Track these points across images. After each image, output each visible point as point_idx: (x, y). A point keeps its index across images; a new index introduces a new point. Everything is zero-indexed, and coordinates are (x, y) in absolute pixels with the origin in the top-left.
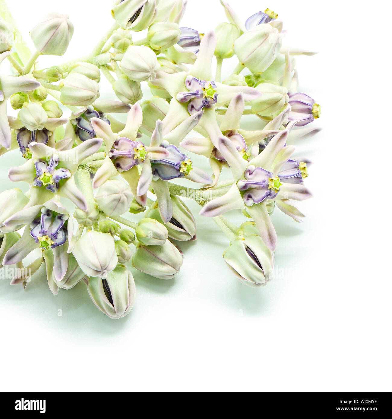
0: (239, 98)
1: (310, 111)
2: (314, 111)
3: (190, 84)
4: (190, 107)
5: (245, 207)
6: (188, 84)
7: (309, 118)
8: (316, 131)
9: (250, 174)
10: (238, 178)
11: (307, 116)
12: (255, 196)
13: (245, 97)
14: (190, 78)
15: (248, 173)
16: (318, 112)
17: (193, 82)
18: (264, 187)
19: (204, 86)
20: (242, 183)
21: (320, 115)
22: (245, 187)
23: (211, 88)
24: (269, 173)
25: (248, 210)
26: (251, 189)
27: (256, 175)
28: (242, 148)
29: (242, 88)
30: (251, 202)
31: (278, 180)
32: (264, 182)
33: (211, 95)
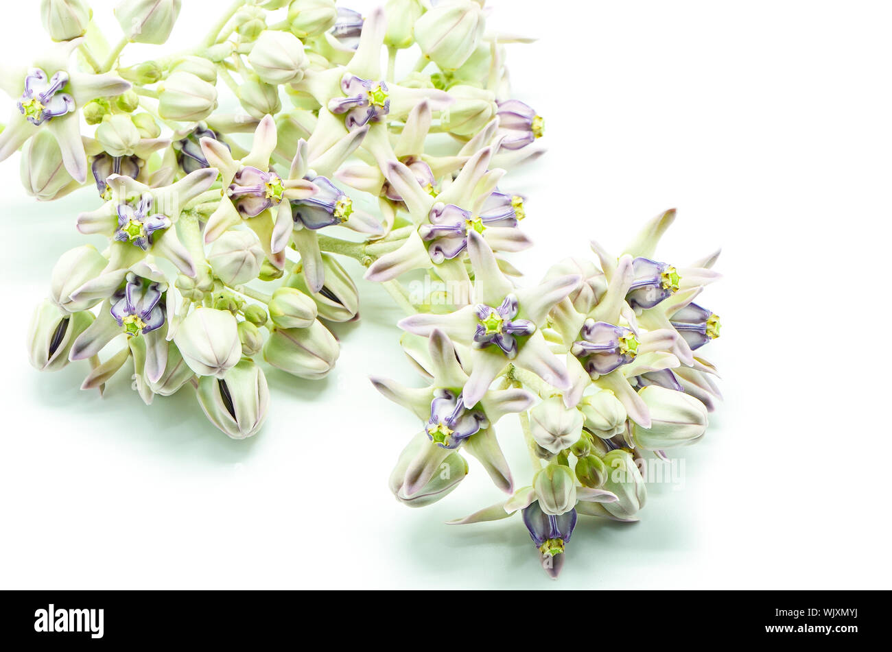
0: (423, 107)
1: (528, 127)
2: (535, 127)
3: (348, 86)
4: (349, 121)
5: (433, 265)
6: (345, 86)
7: (528, 138)
8: (538, 154)
9: (437, 216)
10: (420, 223)
11: (525, 134)
12: (446, 247)
13: (432, 104)
14: (348, 76)
15: (434, 215)
16: (540, 128)
17: (353, 83)
18: (458, 233)
19: (369, 87)
20: (426, 230)
21: (544, 133)
22: (430, 234)
23: (380, 90)
24: (466, 212)
25: (436, 269)
26: (440, 239)
27: (447, 215)
28: (426, 182)
29: (428, 92)
30: (440, 257)
31: (480, 222)
32: (459, 226)
33: (381, 102)
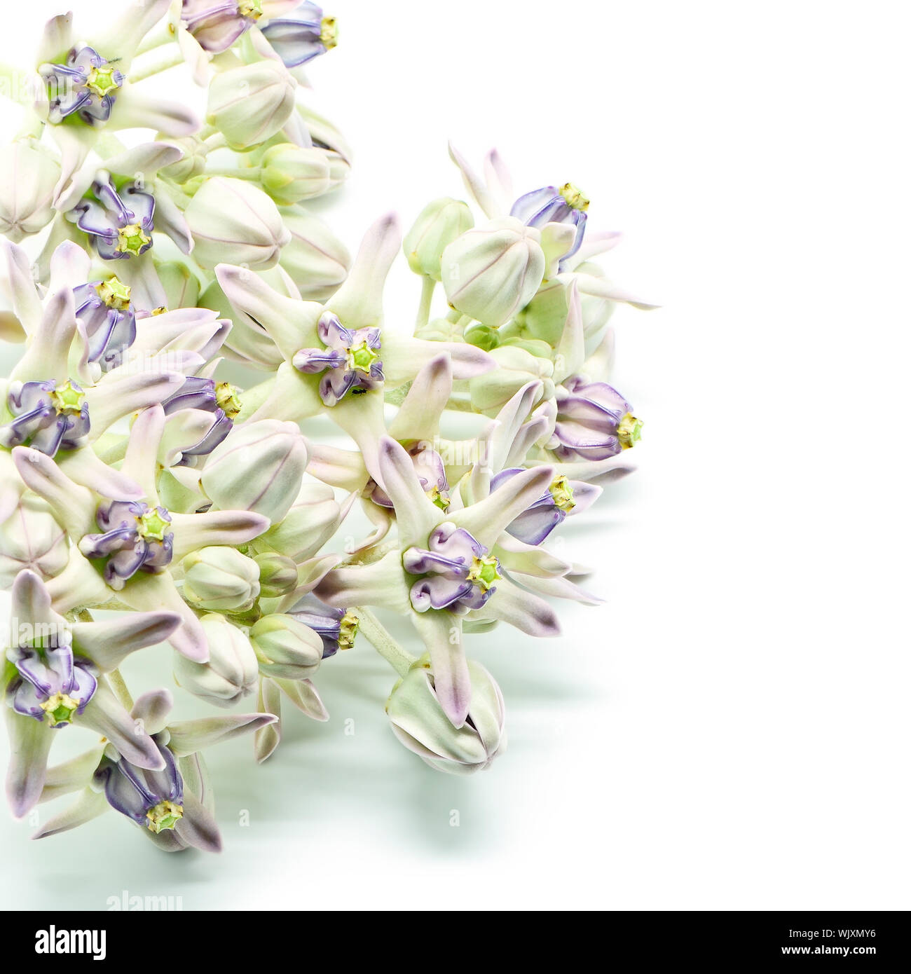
1: (612, 429)
2: (621, 431)
3: (326, 333)
4: (325, 385)
5: (410, 611)
6: (323, 332)
7: (608, 445)
8: (621, 472)
9: (441, 541)
11: (603, 438)
12: (437, 590)
13: (455, 367)
14: (328, 317)
15: (437, 539)
16: (628, 434)
17: (331, 330)
18: (456, 572)
19: (350, 342)
21: (636, 444)
22: (420, 565)
23: (364, 348)
24: (479, 546)
25: (416, 619)
26: (431, 575)
27: (454, 543)
30: (424, 603)
31: (493, 565)
32: (460, 562)
33: (364, 365)
